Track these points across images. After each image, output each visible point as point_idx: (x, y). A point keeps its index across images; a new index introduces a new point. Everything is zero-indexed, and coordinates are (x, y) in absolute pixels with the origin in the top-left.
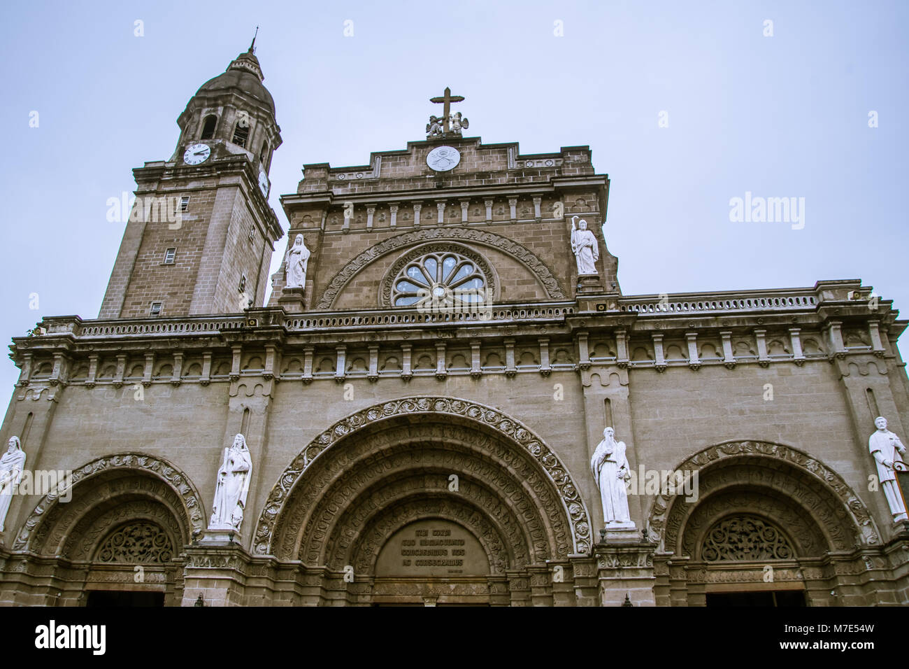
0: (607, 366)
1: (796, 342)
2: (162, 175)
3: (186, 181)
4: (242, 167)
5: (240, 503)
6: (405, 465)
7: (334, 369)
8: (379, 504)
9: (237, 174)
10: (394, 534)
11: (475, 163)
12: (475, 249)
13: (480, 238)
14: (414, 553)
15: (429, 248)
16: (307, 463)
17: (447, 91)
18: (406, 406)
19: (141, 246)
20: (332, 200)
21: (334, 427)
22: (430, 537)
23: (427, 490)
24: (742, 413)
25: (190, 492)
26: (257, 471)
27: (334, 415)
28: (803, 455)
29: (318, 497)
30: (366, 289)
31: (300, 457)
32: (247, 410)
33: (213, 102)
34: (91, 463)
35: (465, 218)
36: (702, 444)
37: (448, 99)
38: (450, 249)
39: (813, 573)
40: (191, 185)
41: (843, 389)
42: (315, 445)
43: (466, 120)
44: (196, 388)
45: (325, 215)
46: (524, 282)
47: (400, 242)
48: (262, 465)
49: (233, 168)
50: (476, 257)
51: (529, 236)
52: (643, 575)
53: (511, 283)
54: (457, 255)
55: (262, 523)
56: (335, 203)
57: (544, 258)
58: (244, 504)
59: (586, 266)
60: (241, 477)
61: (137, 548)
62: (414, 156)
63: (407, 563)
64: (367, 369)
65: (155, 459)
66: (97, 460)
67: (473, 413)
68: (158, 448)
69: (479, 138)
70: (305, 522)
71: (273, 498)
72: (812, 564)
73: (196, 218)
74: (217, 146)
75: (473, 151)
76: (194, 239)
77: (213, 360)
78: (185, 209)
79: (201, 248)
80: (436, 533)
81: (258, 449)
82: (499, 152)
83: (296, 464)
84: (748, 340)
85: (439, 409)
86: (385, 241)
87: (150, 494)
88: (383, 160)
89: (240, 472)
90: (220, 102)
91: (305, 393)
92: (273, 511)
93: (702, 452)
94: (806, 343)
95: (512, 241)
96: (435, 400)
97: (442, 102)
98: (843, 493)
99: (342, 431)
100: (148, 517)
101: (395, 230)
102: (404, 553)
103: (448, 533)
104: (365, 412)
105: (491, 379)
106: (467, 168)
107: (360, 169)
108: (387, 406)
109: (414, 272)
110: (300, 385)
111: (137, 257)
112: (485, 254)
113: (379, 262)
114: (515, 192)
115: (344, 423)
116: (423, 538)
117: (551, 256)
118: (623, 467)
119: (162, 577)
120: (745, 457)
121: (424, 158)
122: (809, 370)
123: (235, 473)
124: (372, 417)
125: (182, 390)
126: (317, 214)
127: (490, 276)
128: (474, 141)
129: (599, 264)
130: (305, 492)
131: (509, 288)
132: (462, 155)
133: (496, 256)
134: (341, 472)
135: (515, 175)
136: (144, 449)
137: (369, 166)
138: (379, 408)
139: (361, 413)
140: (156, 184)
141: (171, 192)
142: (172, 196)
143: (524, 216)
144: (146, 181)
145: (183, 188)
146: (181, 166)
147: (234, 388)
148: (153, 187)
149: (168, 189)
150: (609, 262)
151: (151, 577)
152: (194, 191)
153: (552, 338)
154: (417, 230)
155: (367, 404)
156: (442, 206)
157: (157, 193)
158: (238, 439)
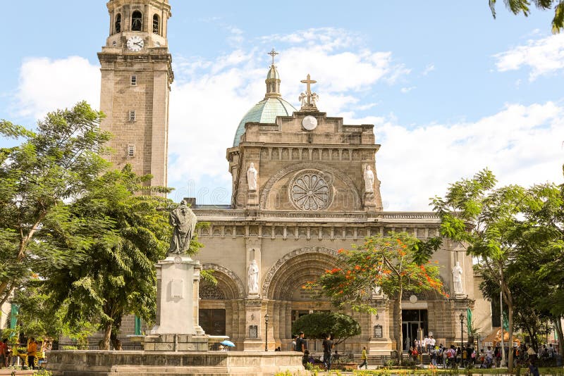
2: (116, 58)
3: (133, 64)
6: (304, 267)
7: (282, 234)
8: (295, 278)
9: (164, 62)
11: (324, 128)
14: (304, 293)
15: (306, 172)
16: (277, 269)
17: (309, 76)
18: (309, 249)
20: (264, 145)
21: (285, 256)
29: (278, 280)
30: (280, 189)
31: (275, 267)
32: (253, 250)
33: (137, 1)
35: (321, 158)
37: (309, 81)
40: (137, 67)
41: (449, 250)
42: (279, 263)
44: (231, 240)
45: (260, 151)
47: (294, 167)
52: (383, 307)
54: (317, 176)
55: (264, 289)
57: (353, 179)
59: (369, 188)
60: (256, 274)
62: (296, 120)
63: (302, 297)
64: (294, 235)
65: (221, 267)
67: (331, 253)
69: (325, 113)
72: (431, 302)
73: (143, 90)
74: (147, 38)
76: (145, 105)
77: (236, 230)
78: (134, 84)
79: (151, 111)
83: (273, 270)
85: (320, 251)
86: (287, 167)
88: (283, 121)
90: (141, 1)
91: (273, 244)
92: (267, 285)
96: (319, 248)
97: (306, 83)
99: (287, 258)
101: (292, 161)
102: (301, 293)
105: (337, 240)
106: (320, 129)
108: (302, 249)
109: (300, 182)
113: (286, 177)
115: (288, 255)
117: (355, 179)
119: (223, 305)
121: (301, 122)
124: (297, 253)
125: (225, 240)
126: (258, 151)
128: (324, 114)
129: (374, 187)
132: (318, 121)
136: (216, 262)
137: (275, 124)
138: (299, 250)
139: (293, 251)
140: (113, 64)
141: (124, 71)
142: (125, 74)
143: (345, 159)
144: (106, 62)
145: (131, 68)
146: (127, 53)
147: (247, 241)
148: (112, 66)
149: (122, 68)
150: (377, 184)
151: (219, 304)
152: (139, 71)
153: (358, 228)
154: (301, 162)
155: (295, 248)
156: (311, 151)
157: (115, 71)
158: (255, 261)
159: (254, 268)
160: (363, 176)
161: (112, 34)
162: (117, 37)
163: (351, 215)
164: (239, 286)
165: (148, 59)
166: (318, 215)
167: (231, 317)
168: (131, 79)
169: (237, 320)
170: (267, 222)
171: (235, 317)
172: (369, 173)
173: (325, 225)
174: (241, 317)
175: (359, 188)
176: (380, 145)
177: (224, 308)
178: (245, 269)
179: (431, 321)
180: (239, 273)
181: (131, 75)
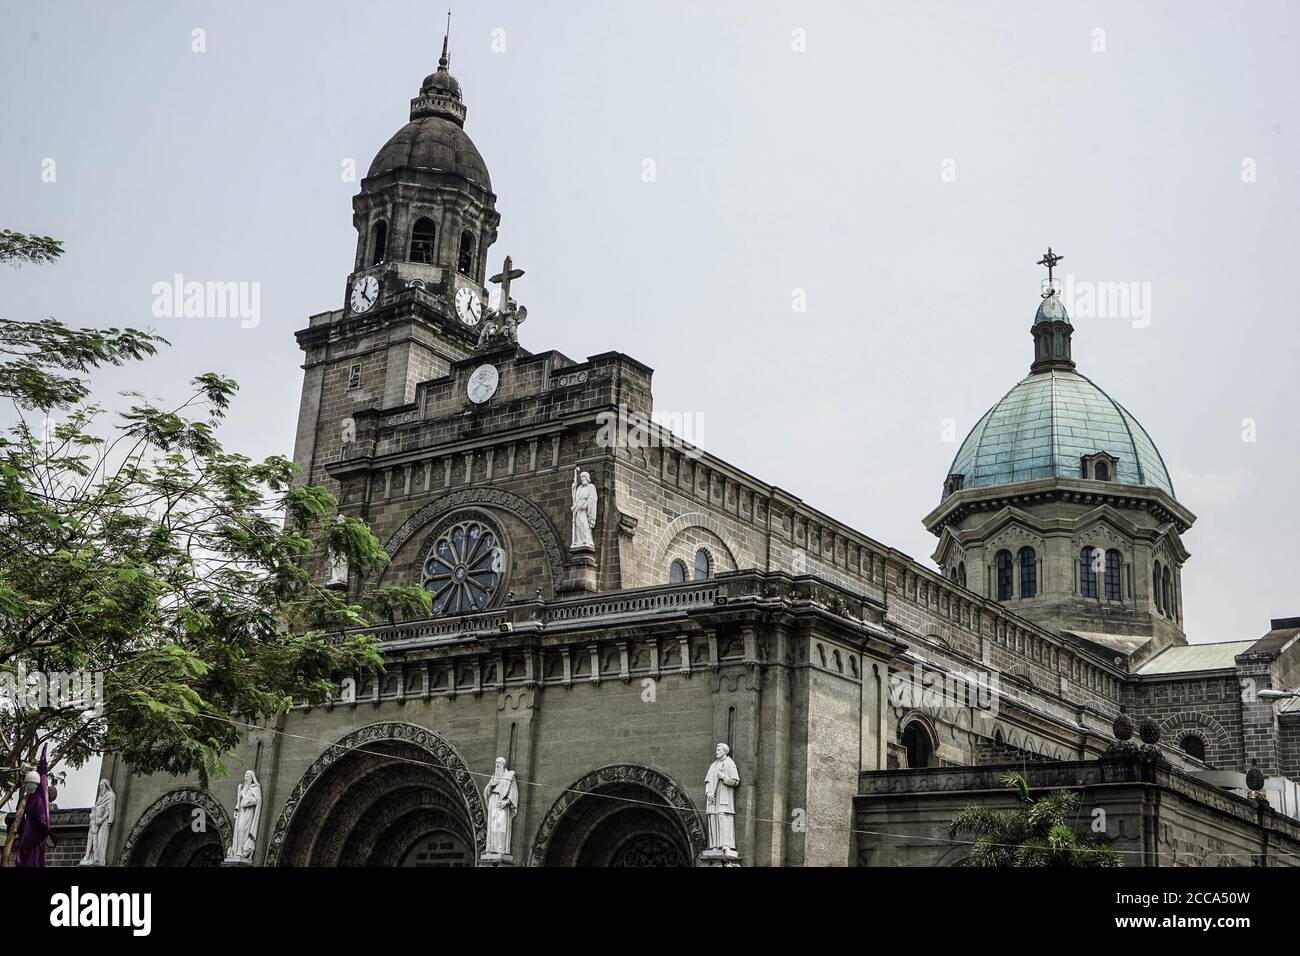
0: (519, 687)
1: (684, 651)
2: (327, 337)
3: (356, 340)
4: (411, 312)
5: (250, 835)
10: (410, 848)
11: (512, 386)
12: (494, 515)
13: (498, 498)
15: (457, 517)
16: (303, 792)
17: (508, 262)
18: (373, 733)
19: (316, 446)
20: (371, 464)
21: (322, 756)
22: (439, 851)
23: (423, 806)
24: (626, 734)
26: (266, 804)
27: (325, 742)
28: (665, 782)
29: (322, 822)
30: (401, 574)
31: (298, 787)
32: (260, 744)
33: (379, 199)
34: (160, 800)
36: (588, 768)
37: (507, 275)
38: (474, 516)
40: (363, 346)
41: (712, 706)
43: (523, 308)
45: (368, 482)
46: (533, 556)
47: (431, 511)
48: (270, 797)
49: (401, 314)
50: (494, 525)
51: (546, 492)
53: (522, 557)
54: (480, 524)
55: (271, 852)
56: (374, 467)
57: (556, 521)
58: (255, 835)
59: (579, 538)
60: (249, 812)
65: (201, 793)
66: (164, 796)
67: (418, 739)
70: (311, 847)
71: (279, 829)
73: (369, 396)
74: (387, 276)
75: (511, 369)
78: (356, 385)
80: (443, 846)
81: (266, 782)
82: (536, 367)
83: (295, 794)
85: (398, 735)
86: (418, 512)
88: (428, 392)
89: (250, 807)
90: (387, 197)
91: (306, 721)
92: (278, 841)
93: (585, 778)
95: (527, 502)
96: (394, 726)
97: (501, 281)
98: (691, 822)
99: (327, 761)
101: (429, 496)
103: (451, 846)
104: (343, 741)
105: (438, 701)
106: (503, 395)
107: (405, 409)
108: (360, 734)
109: (444, 547)
110: (302, 714)
111: (313, 463)
112: (502, 521)
113: (414, 539)
114: (532, 434)
115: (329, 752)
116: (433, 851)
117: (563, 518)
118: (506, 798)
120: (618, 782)
122: (694, 681)
123: (245, 808)
124: (349, 745)
126: (363, 483)
127: (506, 550)
130: (313, 817)
131: (521, 563)
133: (513, 522)
134: (338, 797)
135: (544, 403)
137: (414, 404)
138: (354, 736)
139: (341, 741)
140: (323, 349)
141: (341, 360)
142: (343, 366)
143: (542, 465)
146: (349, 317)
148: (322, 355)
149: (337, 355)
152: (366, 355)
154: (447, 494)
156: (470, 459)
157: (329, 363)
158: (248, 775)
159: (250, 793)
165: (382, 323)
168: (350, 375)
172: (581, 495)
181: (351, 367)
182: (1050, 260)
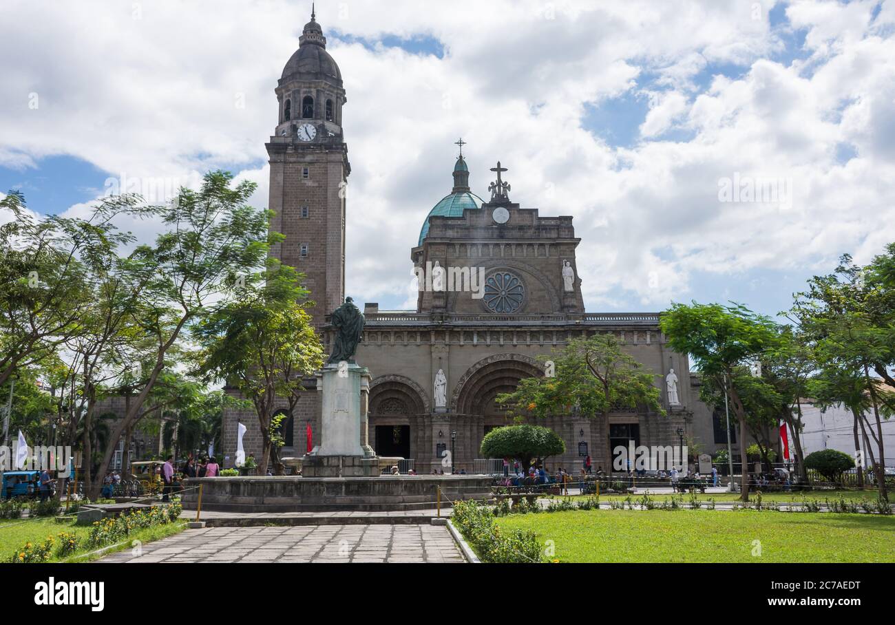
1: (648, 336)
2: (286, 149)
3: (303, 155)
5: (444, 395)
6: (498, 376)
7: (472, 340)
8: (487, 389)
9: (339, 153)
11: (518, 220)
12: (518, 271)
13: (521, 265)
15: (498, 270)
16: (466, 380)
17: (499, 164)
18: (502, 356)
19: (284, 203)
21: (475, 365)
25: (422, 391)
27: (474, 360)
31: (464, 377)
32: (440, 358)
33: (308, 85)
35: (514, 254)
37: (499, 169)
38: (507, 271)
39: (642, 418)
40: (309, 158)
41: (662, 356)
42: (468, 372)
43: (509, 186)
44: (414, 347)
45: (446, 248)
46: (541, 290)
47: (484, 265)
50: (519, 275)
52: (587, 422)
53: (535, 290)
54: (511, 274)
56: (451, 242)
57: (550, 277)
58: (446, 396)
59: (569, 287)
60: (443, 386)
61: (393, 409)
62: (486, 212)
63: (496, 411)
64: (485, 340)
65: (404, 377)
66: (378, 378)
67: (527, 360)
68: (404, 372)
70: (465, 400)
71: (455, 392)
72: (643, 415)
73: (316, 184)
74: (320, 126)
75: (516, 212)
76: (319, 201)
77: (421, 335)
78: (307, 177)
79: (325, 207)
82: (529, 213)
83: (463, 380)
84: (631, 334)
85: (515, 358)
87: (400, 389)
88: (469, 214)
90: (313, 85)
91: (462, 350)
92: (456, 397)
94: (652, 336)
95: (535, 268)
96: (513, 354)
97: (496, 171)
99: (478, 366)
100: (396, 397)
104: (486, 359)
105: (533, 346)
106: (513, 223)
107: (459, 218)
108: (495, 356)
109: (491, 281)
110: (459, 347)
111: (283, 211)
112: (524, 274)
114: (537, 242)
115: (478, 363)
117: (553, 277)
119: (407, 420)
121: (491, 215)
122: (651, 346)
124: (490, 361)
125: (409, 348)
126: (443, 248)
127: (526, 286)
128: (516, 205)
129: (574, 285)
130: (465, 390)
131: (534, 293)
132: (510, 213)
133: (528, 276)
134: (476, 380)
135: (536, 229)
136: (397, 373)
138: (492, 357)
140: (282, 155)
141: (295, 162)
142: (296, 166)
143: (541, 255)
144: (275, 153)
145: (302, 160)
146: (297, 142)
147: (433, 348)
148: (282, 158)
149: (292, 159)
150: (577, 282)
151: (402, 420)
152: (311, 163)
153: (557, 331)
154: (492, 259)
155: (487, 355)
156: (502, 247)
157: (285, 162)
158: (441, 371)
159: (441, 378)
160: (561, 273)
161: (281, 123)
162: (287, 125)
163: (549, 317)
164: (424, 399)
165: (321, 149)
166: (513, 319)
167: (415, 434)
168: (302, 171)
169: (424, 437)
170: (455, 326)
171: (421, 434)
172: (567, 270)
173: (519, 329)
174: (428, 434)
175: (557, 287)
176: (580, 239)
177: (408, 424)
178: (431, 380)
179: (644, 436)
180: (424, 384)
181: (302, 167)
182: (461, 143)
